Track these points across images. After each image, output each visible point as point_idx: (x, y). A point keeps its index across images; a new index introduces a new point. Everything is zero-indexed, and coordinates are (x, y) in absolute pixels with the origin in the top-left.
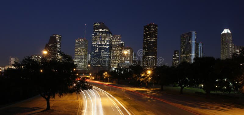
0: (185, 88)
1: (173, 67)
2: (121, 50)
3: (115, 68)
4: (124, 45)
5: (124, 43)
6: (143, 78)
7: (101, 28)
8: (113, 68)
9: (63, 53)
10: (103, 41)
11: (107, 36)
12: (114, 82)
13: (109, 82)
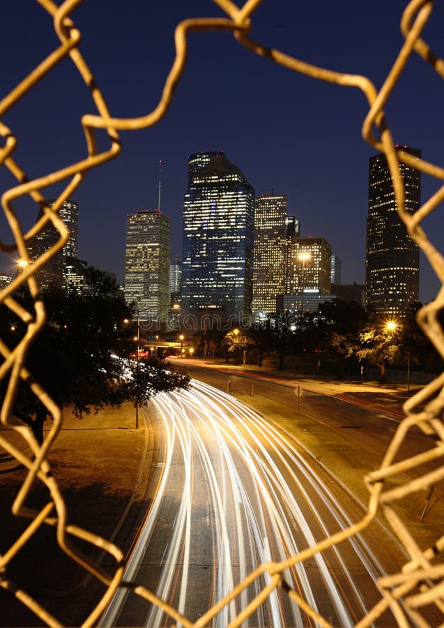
2: (286, 250)
3: (269, 315)
4: (297, 229)
5: (297, 222)
6: (370, 348)
7: (215, 170)
8: (261, 315)
9: (86, 263)
10: (225, 219)
11: (237, 198)
12: (264, 362)
13: (246, 363)
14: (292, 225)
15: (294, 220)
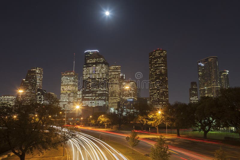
0: (210, 132)
1: (190, 104)
3: (115, 109)
4: (124, 78)
5: (124, 75)
7: (95, 57)
8: (112, 109)
9: (45, 91)
10: (98, 74)
11: (103, 67)
12: (113, 127)
13: (107, 128)
14: (123, 76)
15: (123, 74)
